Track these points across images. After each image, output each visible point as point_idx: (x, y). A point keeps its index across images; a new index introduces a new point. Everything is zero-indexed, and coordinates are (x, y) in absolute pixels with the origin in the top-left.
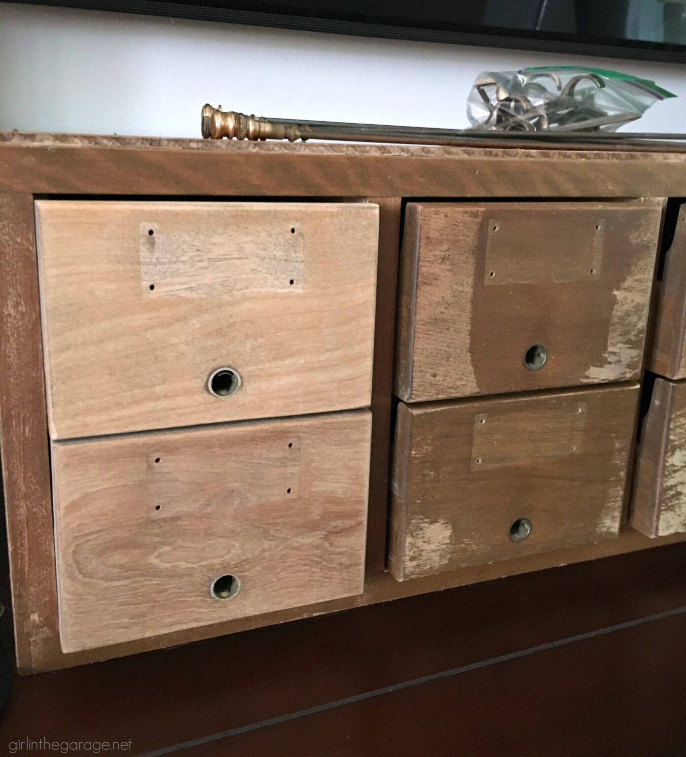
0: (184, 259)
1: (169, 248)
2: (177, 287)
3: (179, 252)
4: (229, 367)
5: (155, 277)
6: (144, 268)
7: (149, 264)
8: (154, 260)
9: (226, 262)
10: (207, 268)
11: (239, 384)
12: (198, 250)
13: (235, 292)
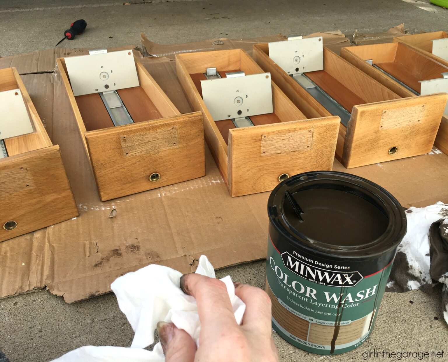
0: (137, 144)
1: (131, 142)
2: (135, 152)
3: (134, 142)
4: (156, 172)
5: (128, 151)
6: (123, 149)
7: (125, 147)
8: (127, 146)
9: (151, 142)
10: (144, 145)
11: (160, 177)
12: (141, 140)
13: (155, 150)
